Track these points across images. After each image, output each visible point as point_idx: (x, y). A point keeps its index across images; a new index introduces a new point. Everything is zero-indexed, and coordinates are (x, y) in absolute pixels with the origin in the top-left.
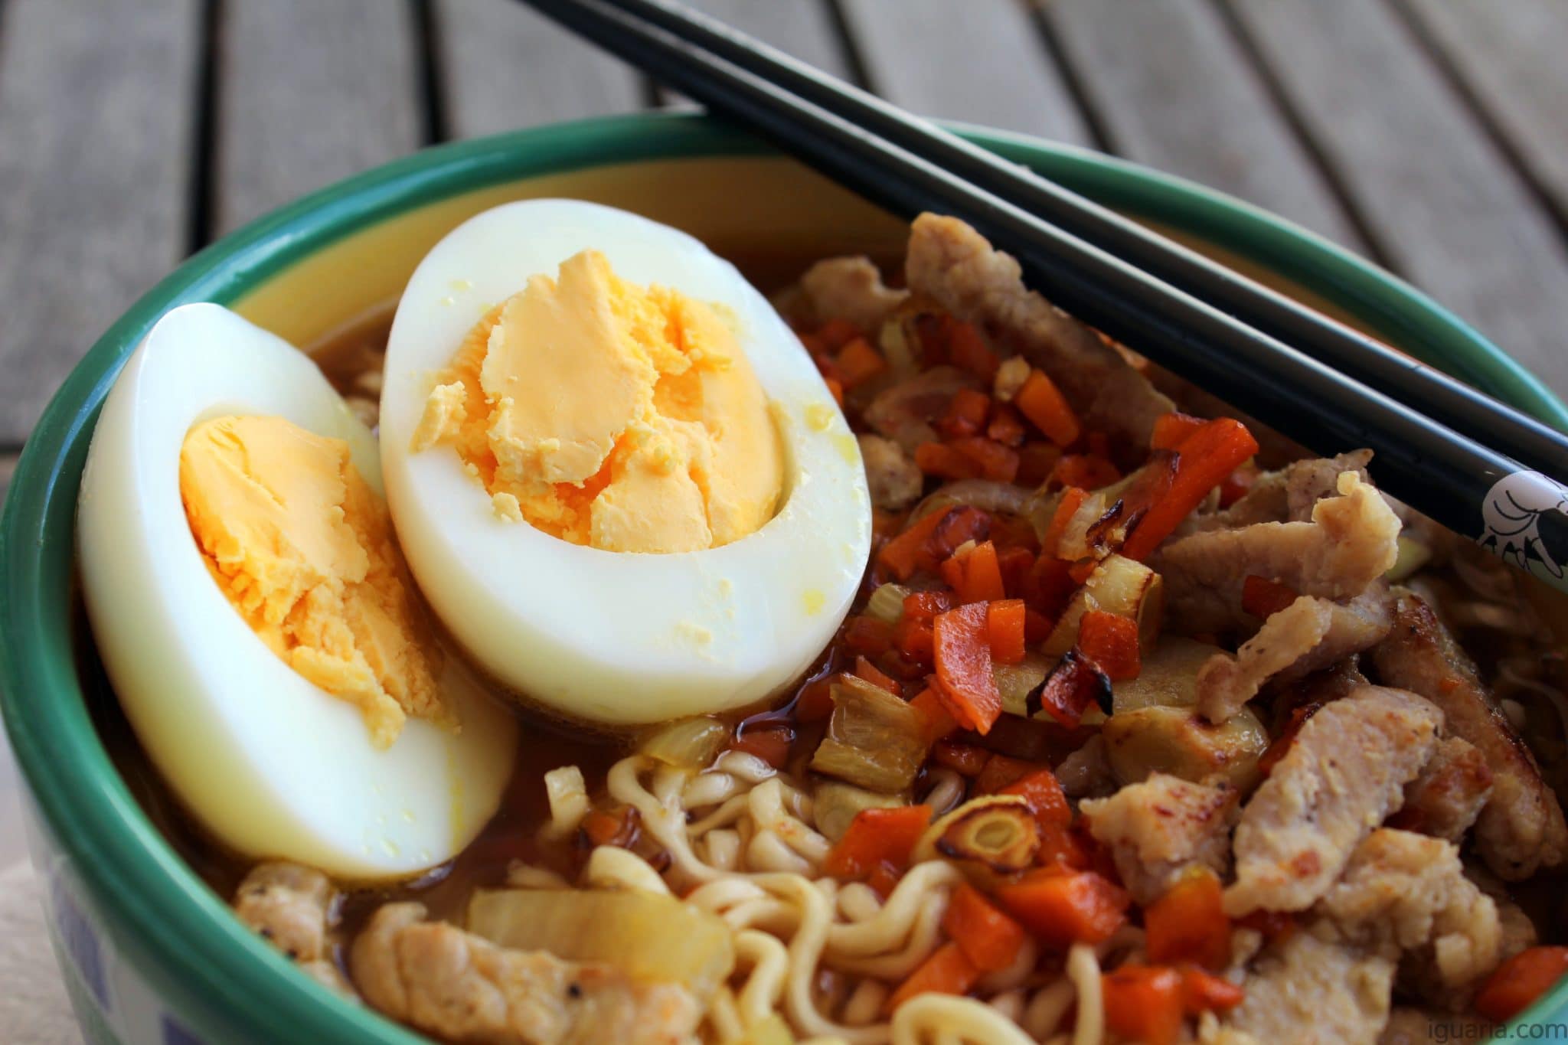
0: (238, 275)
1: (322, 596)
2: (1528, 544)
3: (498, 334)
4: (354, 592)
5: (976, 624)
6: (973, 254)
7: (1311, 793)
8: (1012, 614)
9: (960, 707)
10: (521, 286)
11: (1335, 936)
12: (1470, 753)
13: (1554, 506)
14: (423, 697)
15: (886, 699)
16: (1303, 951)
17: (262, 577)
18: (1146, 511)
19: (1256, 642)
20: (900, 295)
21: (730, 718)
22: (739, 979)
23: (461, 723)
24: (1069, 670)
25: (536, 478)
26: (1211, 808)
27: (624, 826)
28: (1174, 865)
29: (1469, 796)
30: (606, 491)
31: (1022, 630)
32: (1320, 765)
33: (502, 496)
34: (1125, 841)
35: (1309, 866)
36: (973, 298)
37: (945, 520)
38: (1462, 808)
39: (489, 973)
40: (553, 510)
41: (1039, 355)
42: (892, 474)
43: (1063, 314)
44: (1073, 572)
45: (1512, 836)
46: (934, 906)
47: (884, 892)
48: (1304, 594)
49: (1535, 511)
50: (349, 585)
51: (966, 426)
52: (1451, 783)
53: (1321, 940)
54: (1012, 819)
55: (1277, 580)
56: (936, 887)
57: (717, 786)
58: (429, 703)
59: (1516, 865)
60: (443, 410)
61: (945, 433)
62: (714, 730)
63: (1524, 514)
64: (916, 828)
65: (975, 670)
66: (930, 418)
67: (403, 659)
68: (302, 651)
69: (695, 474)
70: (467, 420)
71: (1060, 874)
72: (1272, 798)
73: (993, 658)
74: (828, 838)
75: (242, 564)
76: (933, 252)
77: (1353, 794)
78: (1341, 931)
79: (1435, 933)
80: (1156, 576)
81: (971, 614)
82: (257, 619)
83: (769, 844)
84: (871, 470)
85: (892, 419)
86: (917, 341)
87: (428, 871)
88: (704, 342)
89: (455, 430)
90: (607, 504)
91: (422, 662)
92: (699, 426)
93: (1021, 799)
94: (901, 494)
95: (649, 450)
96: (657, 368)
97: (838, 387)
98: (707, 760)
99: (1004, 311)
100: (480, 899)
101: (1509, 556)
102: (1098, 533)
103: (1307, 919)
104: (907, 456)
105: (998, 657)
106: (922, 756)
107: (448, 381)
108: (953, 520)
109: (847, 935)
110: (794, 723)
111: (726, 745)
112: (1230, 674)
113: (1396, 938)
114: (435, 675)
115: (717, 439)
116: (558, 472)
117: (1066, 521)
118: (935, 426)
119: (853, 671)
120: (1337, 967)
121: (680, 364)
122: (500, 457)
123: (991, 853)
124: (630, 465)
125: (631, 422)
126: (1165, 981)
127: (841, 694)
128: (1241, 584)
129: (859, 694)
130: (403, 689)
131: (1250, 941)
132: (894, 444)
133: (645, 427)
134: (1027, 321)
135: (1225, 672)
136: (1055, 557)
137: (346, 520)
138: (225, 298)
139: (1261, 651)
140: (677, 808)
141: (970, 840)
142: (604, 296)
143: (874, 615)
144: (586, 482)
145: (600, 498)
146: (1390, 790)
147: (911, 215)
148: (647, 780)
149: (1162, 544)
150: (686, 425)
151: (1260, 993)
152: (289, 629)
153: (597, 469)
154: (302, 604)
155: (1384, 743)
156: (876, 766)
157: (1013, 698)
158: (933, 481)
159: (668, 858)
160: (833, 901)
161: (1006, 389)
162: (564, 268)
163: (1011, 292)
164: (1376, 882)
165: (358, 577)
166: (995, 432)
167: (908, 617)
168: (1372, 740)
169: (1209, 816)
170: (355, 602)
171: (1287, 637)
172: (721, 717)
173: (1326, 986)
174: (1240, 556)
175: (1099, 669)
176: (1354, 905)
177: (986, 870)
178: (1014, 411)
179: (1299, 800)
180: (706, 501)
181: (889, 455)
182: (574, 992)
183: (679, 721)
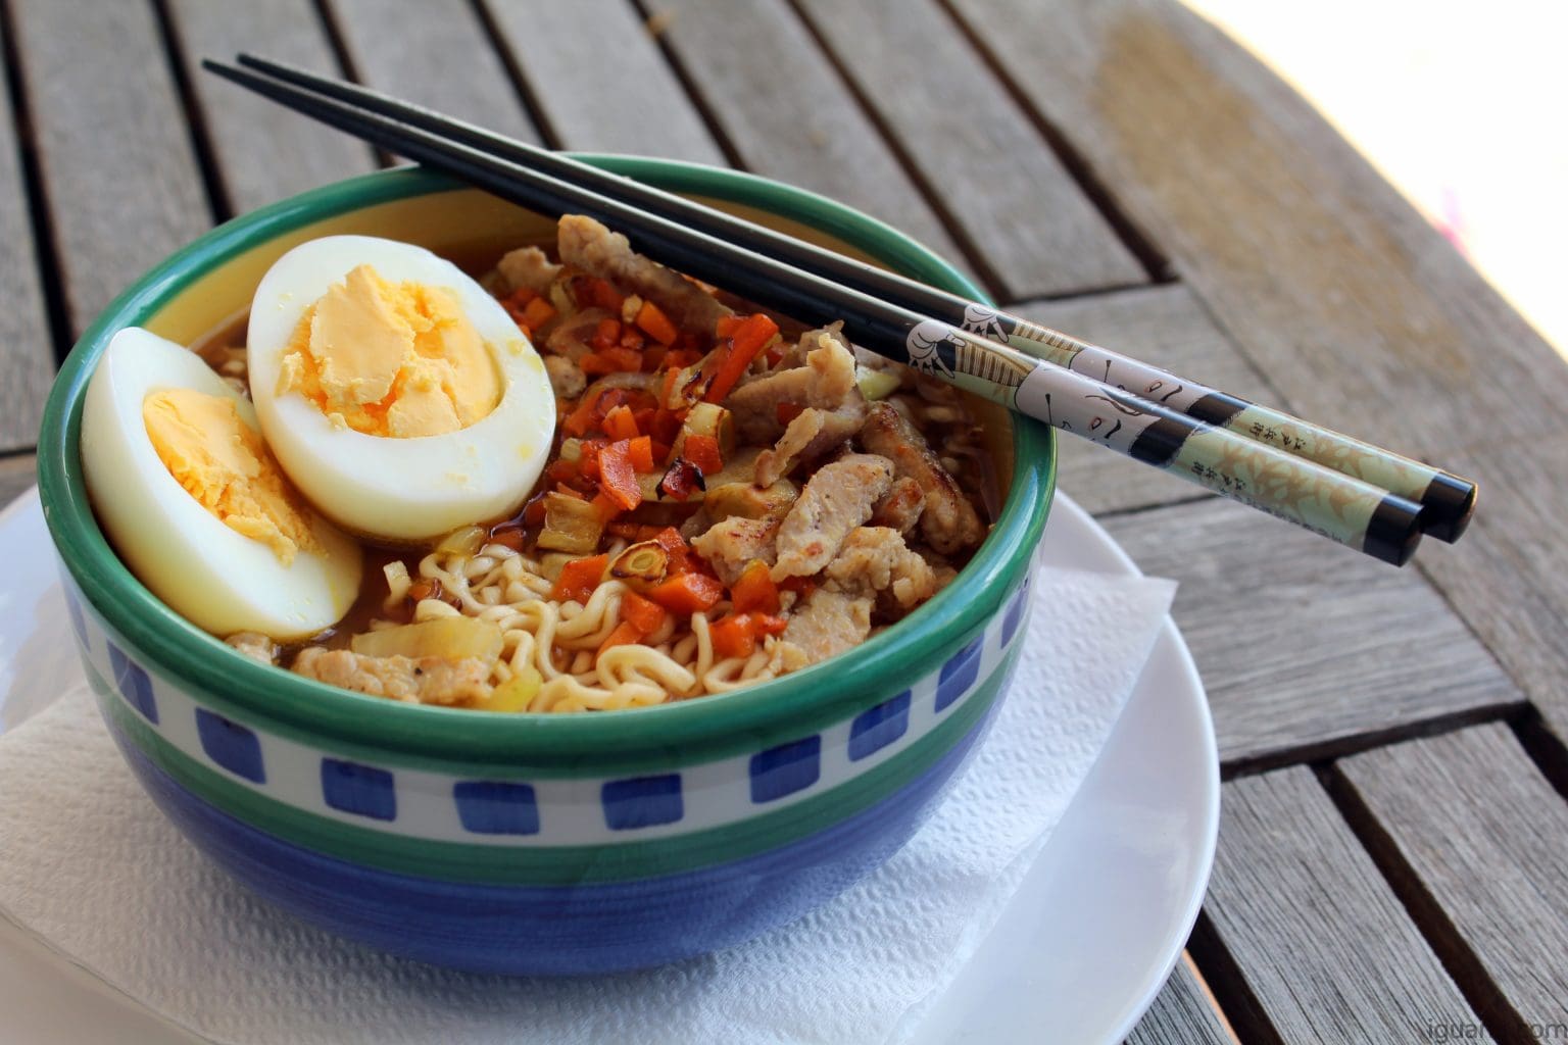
0: (142, 309)
1: (237, 486)
2: (934, 361)
3: (316, 323)
4: (254, 484)
5: (623, 452)
6: (598, 236)
7: (816, 513)
8: (643, 444)
9: (618, 498)
10: (325, 291)
11: (838, 588)
12: (911, 483)
13: (944, 337)
14: (304, 537)
15: (576, 502)
16: (819, 598)
17: (202, 478)
18: (716, 375)
19: (784, 439)
20: (558, 268)
21: (486, 525)
22: (507, 656)
23: (328, 551)
24: (677, 469)
25: (352, 403)
26: (764, 530)
27: (433, 589)
28: (745, 562)
29: (911, 507)
30: (394, 405)
31: (650, 453)
32: (821, 498)
33: (334, 415)
34: (716, 555)
35: (817, 550)
36: (601, 263)
37: (600, 398)
38: (909, 514)
39: (370, 670)
40: (365, 420)
41: (647, 293)
42: (567, 377)
43: (659, 266)
44: (677, 416)
45: (940, 527)
46: (614, 605)
47: (584, 602)
48: (807, 407)
49: (935, 342)
50: (251, 479)
51: (607, 341)
52: (900, 501)
53: (830, 592)
54: (651, 552)
55: (795, 403)
56: (611, 594)
57: (484, 564)
58: (308, 542)
59: (947, 543)
60: (291, 369)
61: (596, 347)
62: (478, 532)
63: (928, 345)
64: (601, 567)
65: (625, 477)
66: (585, 340)
67: (289, 517)
68: (232, 517)
69: (445, 389)
70: (305, 376)
71: (682, 576)
72: (794, 519)
73: (635, 471)
74: (551, 581)
75: (188, 472)
76: (573, 238)
77: (841, 511)
78: (840, 585)
79: (893, 578)
80: (726, 412)
81: (620, 447)
82: (203, 501)
83: (517, 588)
84: (553, 376)
85: (563, 344)
86: (573, 294)
87: (324, 630)
88: (441, 310)
89: (300, 381)
90: (396, 412)
91: (299, 519)
92: (444, 361)
93: (656, 541)
94: (574, 388)
95: (416, 377)
96: (414, 330)
97: (526, 328)
98: (477, 549)
99: (622, 269)
100: (357, 639)
101: (926, 370)
102: (688, 390)
103: (819, 579)
104: (575, 365)
105: (638, 470)
106: (601, 530)
107: (291, 353)
108: (605, 398)
109: (567, 628)
110: (524, 526)
111: (485, 541)
112: (771, 458)
113: (872, 585)
114: (309, 527)
115: (455, 367)
116: (364, 397)
117: (670, 388)
118: (590, 344)
119: (555, 489)
120: (841, 604)
121: (427, 325)
122: (329, 393)
123: (642, 571)
124: (406, 388)
125: (404, 363)
126: (743, 621)
127: (550, 504)
128: (775, 410)
129: (559, 502)
130: (292, 533)
131: (789, 597)
132: (565, 359)
133: (412, 364)
134: (637, 273)
135: (768, 458)
136: (667, 409)
137: (242, 442)
138: (138, 322)
139: (786, 443)
140: (461, 576)
141: (630, 566)
142: (376, 291)
143: (565, 459)
144: (381, 401)
145: (392, 409)
146: (863, 507)
147: (558, 217)
148: (442, 565)
149: (730, 392)
150: (436, 361)
151: (797, 623)
152: (221, 508)
153: (387, 392)
154: (226, 492)
155: (857, 482)
156: (573, 539)
157: (649, 491)
158: (593, 377)
159: (460, 601)
160: (557, 611)
161: (629, 315)
162: (349, 277)
163: (624, 256)
164: (855, 555)
165: (255, 474)
166: (626, 342)
167: (584, 456)
168: (849, 481)
169: (763, 535)
170: (257, 490)
171: (799, 433)
172: (479, 525)
173: (834, 615)
174: (773, 393)
175: (694, 465)
176: (844, 569)
177: (640, 581)
178: (636, 328)
179: (809, 517)
180: (454, 404)
181: (563, 365)
182: (418, 672)
183: (456, 530)
